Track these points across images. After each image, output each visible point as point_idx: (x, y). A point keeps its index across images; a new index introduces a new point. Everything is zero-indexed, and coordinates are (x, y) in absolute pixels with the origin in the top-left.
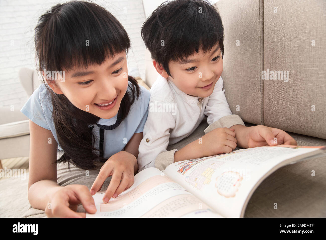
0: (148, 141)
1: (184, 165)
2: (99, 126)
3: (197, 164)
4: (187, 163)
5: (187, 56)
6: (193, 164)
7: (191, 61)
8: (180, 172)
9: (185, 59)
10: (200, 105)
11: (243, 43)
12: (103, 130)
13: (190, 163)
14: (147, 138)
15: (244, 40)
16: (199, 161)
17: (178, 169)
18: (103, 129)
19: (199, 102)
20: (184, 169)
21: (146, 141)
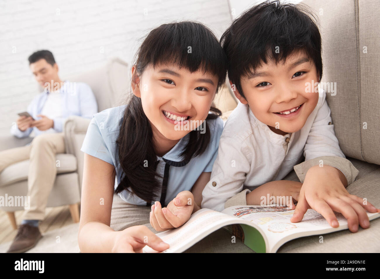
0: (215, 184)
1: (243, 210)
2: (165, 160)
3: (257, 213)
4: (245, 210)
5: (255, 68)
6: (253, 212)
7: (260, 74)
8: (237, 215)
9: (254, 72)
10: (286, 147)
11: (338, 54)
12: (169, 166)
13: (250, 210)
14: (213, 181)
15: (339, 50)
16: (261, 211)
17: (235, 213)
18: (169, 164)
19: (285, 142)
20: (242, 213)
21: (213, 184)
